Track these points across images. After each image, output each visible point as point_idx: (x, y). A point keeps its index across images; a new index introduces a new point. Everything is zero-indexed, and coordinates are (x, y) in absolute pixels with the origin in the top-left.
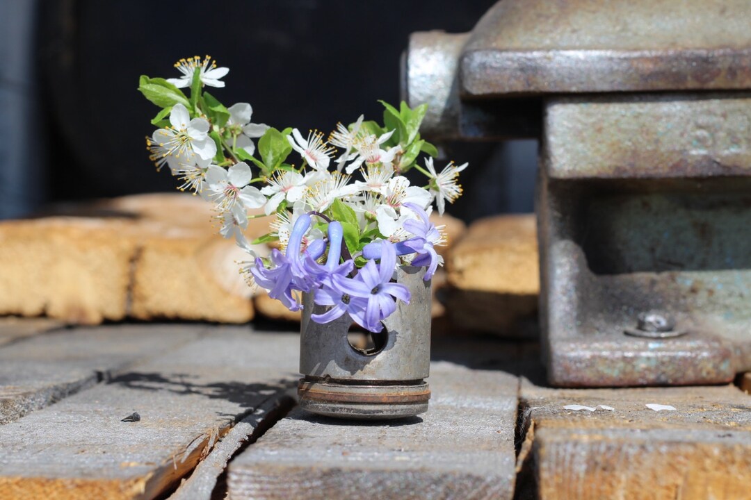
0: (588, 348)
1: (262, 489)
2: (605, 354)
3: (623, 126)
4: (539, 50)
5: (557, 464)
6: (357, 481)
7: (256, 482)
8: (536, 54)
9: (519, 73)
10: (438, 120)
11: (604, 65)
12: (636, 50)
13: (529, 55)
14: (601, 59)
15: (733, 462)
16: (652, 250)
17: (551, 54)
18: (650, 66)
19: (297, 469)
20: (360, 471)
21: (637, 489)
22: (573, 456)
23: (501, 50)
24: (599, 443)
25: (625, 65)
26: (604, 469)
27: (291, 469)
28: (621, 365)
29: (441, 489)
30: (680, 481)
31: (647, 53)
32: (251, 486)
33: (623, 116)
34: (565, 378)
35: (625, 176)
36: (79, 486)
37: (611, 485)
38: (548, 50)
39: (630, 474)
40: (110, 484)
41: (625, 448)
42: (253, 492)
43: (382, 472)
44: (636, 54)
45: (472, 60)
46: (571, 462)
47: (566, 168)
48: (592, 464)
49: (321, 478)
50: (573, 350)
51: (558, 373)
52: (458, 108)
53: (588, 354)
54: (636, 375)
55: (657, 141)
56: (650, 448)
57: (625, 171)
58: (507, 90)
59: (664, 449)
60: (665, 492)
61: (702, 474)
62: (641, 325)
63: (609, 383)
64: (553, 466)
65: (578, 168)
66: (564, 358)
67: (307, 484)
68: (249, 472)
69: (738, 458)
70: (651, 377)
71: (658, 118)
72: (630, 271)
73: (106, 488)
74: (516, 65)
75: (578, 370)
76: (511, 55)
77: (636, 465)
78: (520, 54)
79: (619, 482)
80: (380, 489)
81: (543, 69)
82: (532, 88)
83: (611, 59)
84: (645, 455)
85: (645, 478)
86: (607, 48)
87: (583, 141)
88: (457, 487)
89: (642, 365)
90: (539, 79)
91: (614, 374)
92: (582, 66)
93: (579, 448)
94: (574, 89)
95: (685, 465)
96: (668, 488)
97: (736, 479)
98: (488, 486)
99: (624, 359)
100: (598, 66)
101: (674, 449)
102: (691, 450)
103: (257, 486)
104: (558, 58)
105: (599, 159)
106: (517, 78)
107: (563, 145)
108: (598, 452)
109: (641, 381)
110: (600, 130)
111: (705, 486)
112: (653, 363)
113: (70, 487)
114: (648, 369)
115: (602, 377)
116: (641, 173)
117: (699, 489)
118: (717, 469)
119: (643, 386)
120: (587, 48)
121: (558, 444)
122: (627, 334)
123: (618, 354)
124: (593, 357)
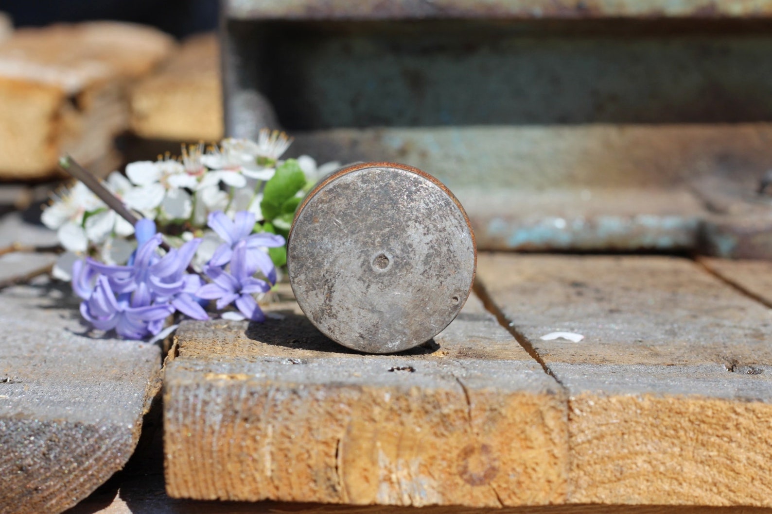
5: (186, 414)
15: (409, 411)
21: (287, 445)
22: (205, 403)
24: (240, 386)
26: (246, 420)
29: (42, 441)
30: (341, 435)
37: (255, 440)
39: (279, 424)
41: (271, 394)
46: (204, 412)
48: (231, 414)
56: (304, 394)
59: (321, 395)
60: (322, 447)
61: (369, 426)
64: (181, 416)
69: (415, 406)
77: (286, 414)
79: (265, 436)
84: (298, 402)
85: (297, 431)
88: (63, 438)
93: (213, 393)
95: (348, 414)
96: (326, 443)
97: (413, 431)
98: (99, 440)
101: (334, 395)
102: (355, 395)
108: (238, 399)
111: (373, 440)
117: (365, 445)
118: (387, 419)
121: (187, 388)
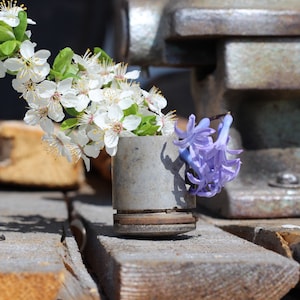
0: (251, 195)
1: (142, 277)
2: (263, 198)
3: (272, 57)
4: (222, 8)
6: (204, 270)
7: (138, 272)
8: (221, 11)
9: (211, 23)
10: (147, 53)
11: (263, 20)
12: (281, 10)
13: (217, 12)
14: (261, 15)
16: (280, 135)
17: (230, 11)
18: (290, 21)
19: (165, 263)
20: (205, 264)
23: (199, 8)
25: (275, 19)
27: (161, 263)
28: (272, 204)
29: (256, 274)
31: (288, 12)
32: (136, 275)
33: (272, 51)
34: (238, 213)
35: (273, 88)
36: (27, 278)
38: (229, 9)
40: (47, 276)
42: (137, 279)
43: (219, 264)
44: (282, 13)
45: (181, 14)
47: (238, 83)
49: (180, 269)
50: (242, 196)
51: (234, 210)
52: (163, 45)
53: (252, 198)
54: (281, 211)
55: (293, 67)
57: (273, 85)
58: (203, 33)
62: (280, 180)
63: (265, 216)
65: (245, 83)
66: (237, 200)
67: (172, 273)
68: (134, 266)
70: (290, 212)
71: (293, 52)
72: (266, 147)
73: (45, 278)
74: (209, 18)
75: (247, 208)
76: (205, 11)
78: (211, 11)
80: (217, 275)
81: (226, 20)
82: (219, 33)
83: (267, 15)
86: (265, 8)
87: (248, 66)
88: (266, 272)
89: (285, 205)
90: (223, 27)
91: (268, 210)
92: (249, 19)
94: (244, 33)
98: (285, 271)
99: (274, 201)
100: (260, 19)
103: (140, 275)
104: (235, 14)
105: (258, 77)
106: (209, 25)
107: (236, 68)
109: (284, 215)
110: (258, 59)
112: (292, 204)
113: (20, 278)
114: (288, 207)
115: (261, 212)
116: (283, 86)
119: (285, 218)
120: (252, 8)
122: (271, 185)
123: (270, 198)
124: (255, 201)
